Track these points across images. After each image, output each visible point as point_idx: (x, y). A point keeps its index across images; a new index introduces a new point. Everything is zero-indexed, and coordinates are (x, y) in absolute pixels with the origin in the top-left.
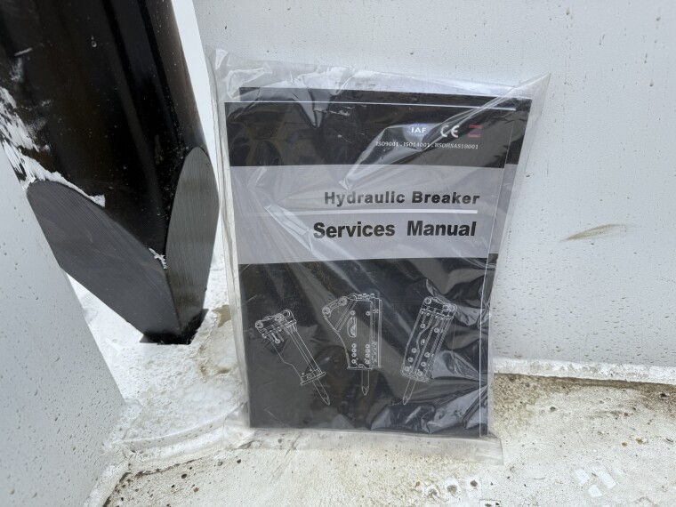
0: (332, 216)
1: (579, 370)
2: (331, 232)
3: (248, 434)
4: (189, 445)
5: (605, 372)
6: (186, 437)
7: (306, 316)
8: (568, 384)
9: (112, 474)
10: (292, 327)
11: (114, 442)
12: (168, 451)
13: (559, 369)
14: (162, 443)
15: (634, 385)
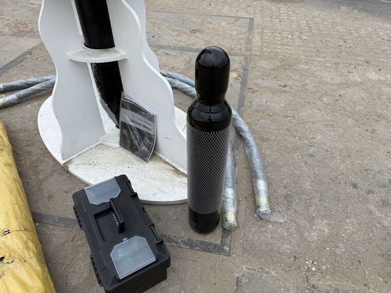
0: (133, 119)
1: (170, 162)
2: (133, 122)
3: (119, 146)
4: (110, 144)
5: (173, 164)
6: (110, 142)
7: (128, 132)
8: (166, 163)
9: (99, 142)
10: (126, 133)
11: (101, 138)
12: (107, 143)
13: (168, 160)
14: (107, 142)
15: (173, 167)
